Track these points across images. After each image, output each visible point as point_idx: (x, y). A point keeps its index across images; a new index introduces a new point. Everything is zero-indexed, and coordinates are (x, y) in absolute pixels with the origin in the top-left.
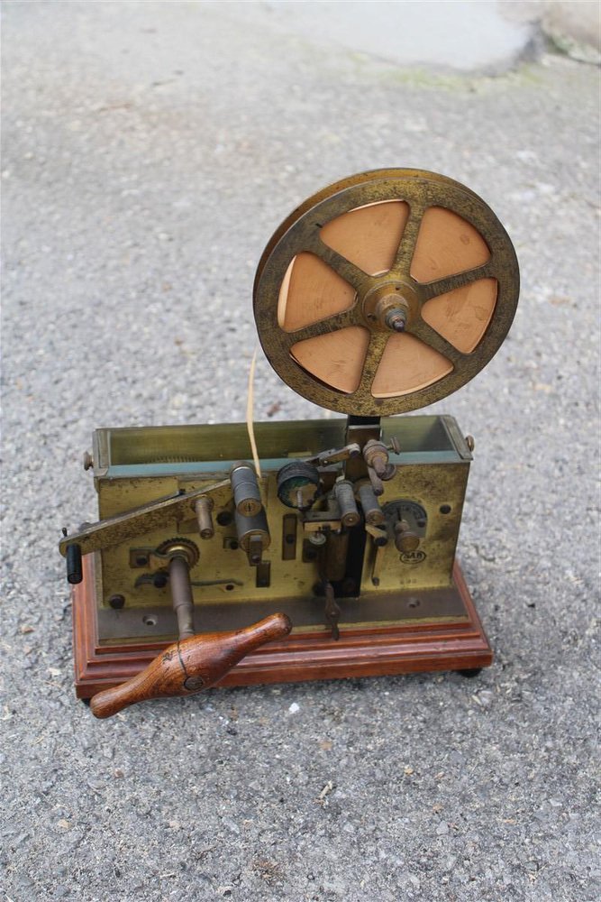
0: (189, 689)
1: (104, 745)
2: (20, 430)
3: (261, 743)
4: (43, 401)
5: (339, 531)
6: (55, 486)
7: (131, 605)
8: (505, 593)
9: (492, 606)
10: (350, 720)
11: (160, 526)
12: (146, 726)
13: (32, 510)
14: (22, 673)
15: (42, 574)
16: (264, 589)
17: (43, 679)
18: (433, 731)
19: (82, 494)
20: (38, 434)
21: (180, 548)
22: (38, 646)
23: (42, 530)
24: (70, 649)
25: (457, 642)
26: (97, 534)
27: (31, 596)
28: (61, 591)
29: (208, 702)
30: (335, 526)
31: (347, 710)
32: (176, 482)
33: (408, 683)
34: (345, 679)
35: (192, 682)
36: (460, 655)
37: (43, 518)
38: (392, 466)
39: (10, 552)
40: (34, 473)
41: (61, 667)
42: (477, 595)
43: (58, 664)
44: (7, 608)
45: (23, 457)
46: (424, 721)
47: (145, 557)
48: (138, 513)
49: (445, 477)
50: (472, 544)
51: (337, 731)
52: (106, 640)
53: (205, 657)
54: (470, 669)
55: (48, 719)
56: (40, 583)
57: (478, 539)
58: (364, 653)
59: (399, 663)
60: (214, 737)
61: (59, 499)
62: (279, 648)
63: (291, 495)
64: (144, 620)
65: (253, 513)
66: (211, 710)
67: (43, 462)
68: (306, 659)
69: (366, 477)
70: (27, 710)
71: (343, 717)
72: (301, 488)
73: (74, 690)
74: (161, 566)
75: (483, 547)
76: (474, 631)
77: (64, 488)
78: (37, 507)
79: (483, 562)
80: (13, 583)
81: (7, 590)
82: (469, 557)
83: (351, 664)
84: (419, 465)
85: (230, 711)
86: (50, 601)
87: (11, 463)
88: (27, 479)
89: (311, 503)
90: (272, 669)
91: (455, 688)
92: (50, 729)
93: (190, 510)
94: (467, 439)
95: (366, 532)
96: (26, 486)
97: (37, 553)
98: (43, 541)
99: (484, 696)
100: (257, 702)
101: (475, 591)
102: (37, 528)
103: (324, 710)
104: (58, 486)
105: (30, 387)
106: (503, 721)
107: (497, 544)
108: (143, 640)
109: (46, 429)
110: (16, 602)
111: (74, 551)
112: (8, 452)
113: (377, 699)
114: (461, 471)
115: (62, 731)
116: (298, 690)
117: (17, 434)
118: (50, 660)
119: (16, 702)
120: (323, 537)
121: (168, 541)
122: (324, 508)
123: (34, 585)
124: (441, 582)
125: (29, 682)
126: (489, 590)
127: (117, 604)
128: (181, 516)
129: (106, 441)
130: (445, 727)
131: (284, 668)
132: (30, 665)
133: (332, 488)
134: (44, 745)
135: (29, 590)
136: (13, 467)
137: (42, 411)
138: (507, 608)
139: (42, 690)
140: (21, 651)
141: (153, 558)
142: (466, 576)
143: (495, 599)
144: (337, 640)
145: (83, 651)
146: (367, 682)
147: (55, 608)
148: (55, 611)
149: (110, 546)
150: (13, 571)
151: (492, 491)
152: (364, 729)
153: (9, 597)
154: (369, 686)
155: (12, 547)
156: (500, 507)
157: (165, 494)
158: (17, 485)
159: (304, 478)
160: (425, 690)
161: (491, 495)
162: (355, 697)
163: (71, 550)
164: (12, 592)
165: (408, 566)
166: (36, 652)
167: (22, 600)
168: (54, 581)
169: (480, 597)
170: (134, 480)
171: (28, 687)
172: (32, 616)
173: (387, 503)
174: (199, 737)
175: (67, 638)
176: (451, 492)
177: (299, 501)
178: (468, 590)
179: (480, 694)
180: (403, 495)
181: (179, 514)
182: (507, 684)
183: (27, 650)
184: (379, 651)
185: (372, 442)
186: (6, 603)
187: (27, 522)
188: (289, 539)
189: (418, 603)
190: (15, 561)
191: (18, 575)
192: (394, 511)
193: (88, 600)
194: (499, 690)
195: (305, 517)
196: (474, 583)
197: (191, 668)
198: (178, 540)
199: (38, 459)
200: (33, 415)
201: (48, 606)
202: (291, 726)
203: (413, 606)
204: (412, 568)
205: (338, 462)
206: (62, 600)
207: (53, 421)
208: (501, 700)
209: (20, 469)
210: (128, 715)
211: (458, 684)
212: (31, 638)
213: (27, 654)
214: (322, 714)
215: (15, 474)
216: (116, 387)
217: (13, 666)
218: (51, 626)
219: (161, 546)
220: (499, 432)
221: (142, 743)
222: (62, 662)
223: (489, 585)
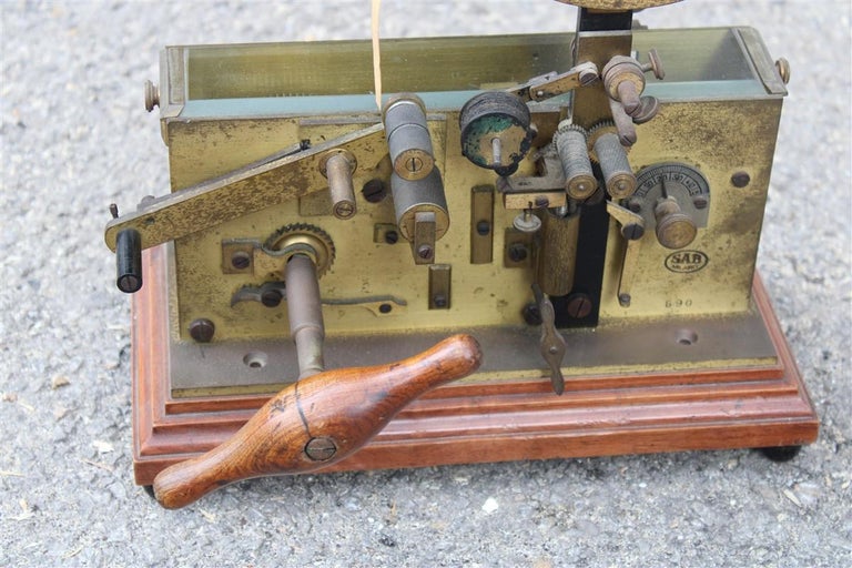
0: (313, 459)
1: (181, 560)
2: (55, 80)
3: (435, 559)
4: (93, 36)
5: (563, 211)
6: (111, 164)
7: (226, 337)
8: (839, 332)
9: (819, 353)
10: (582, 525)
11: (270, 200)
12: (249, 531)
13: (73, 200)
14: (50, 449)
15: (87, 297)
16: (442, 312)
17: (83, 457)
18: (719, 545)
19: (154, 178)
20: (85, 85)
21: (304, 240)
22: (77, 406)
23: (88, 230)
24: (128, 412)
25: (759, 400)
26: (167, 214)
27: (68, 330)
28: (117, 323)
29: (350, 494)
30: (556, 200)
31: (578, 510)
32: (294, 128)
33: (677, 470)
34: (574, 461)
35: (317, 447)
36: (764, 422)
37: (90, 213)
38: (651, 99)
39: (36, 263)
40: (76, 145)
41: (113, 439)
42: (793, 335)
43: (107, 435)
44: (29, 349)
45: (60, 120)
46: (705, 530)
47: (247, 255)
48: (233, 179)
49: (741, 123)
50: (786, 257)
51: (560, 542)
52: (183, 390)
53: (340, 407)
54: (780, 447)
55: (89, 519)
56: (83, 310)
57: (796, 248)
58: (607, 416)
59: (662, 434)
60: (358, 550)
61: (117, 182)
62: (466, 406)
63: (482, 146)
64: (246, 359)
65: (420, 174)
66: (355, 507)
67: (91, 128)
68: (510, 426)
69: (609, 120)
70: (57, 505)
71: (569, 522)
72: (498, 135)
73: (132, 475)
74: (272, 270)
75: (805, 261)
76: (788, 384)
77: (125, 168)
78: (80, 197)
79: (804, 285)
80: (39, 310)
81: (29, 322)
82: (781, 277)
83: (583, 434)
84: (697, 103)
85: (386, 509)
86: (98, 339)
87: (40, 130)
88: (65, 154)
89: (517, 159)
90: (453, 440)
91: (756, 477)
92: (93, 534)
93: (319, 174)
94: (778, 63)
95: (609, 215)
96: (64, 164)
97: (78, 266)
98: (88, 247)
99: (805, 491)
100: (430, 495)
101: (790, 329)
102: (80, 227)
103: (539, 509)
104: (116, 164)
105: (73, 15)
106: (837, 531)
107: (827, 258)
108: (244, 390)
109: (98, 79)
110: (42, 340)
111: (129, 240)
112: (36, 112)
113: (626, 494)
114: (767, 114)
115: (113, 537)
116: (495, 477)
117: (51, 86)
118: (96, 427)
119: (40, 493)
120: (536, 219)
121: (284, 229)
122: (539, 170)
123: (73, 314)
124: (733, 304)
125: (60, 462)
126: (814, 327)
127: (203, 335)
128: (303, 185)
129: (182, 63)
130: (739, 539)
131: (474, 439)
132: (64, 436)
133: (551, 140)
134: (82, 559)
135: (64, 322)
136: (44, 135)
137: (92, 51)
138: (842, 355)
139: (81, 474)
140: (49, 414)
141: (258, 255)
142: (776, 305)
143: (824, 340)
144: (560, 393)
145: (147, 410)
146: (611, 467)
147: (106, 349)
148: (106, 353)
149: (188, 236)
150: (40, 292)
151: (821, 175)
152: (604, 540)
153: (32, 332)
154: (612, 473)
155: (39, 254)
156: (834, 199)
157: (277, 149)
158: (50, 162)
159: (505, 116)
160: (706, 480)
161: (818, 181)
162: (591, 490)
163: (123, 239)
164: (38, 325)
165: (678, 277)
166: (73, 417)
167: (54, 336)
168: (105, 308)
169: (798, 338)
170: (225, 125)
171: (59, 471)
172: (69, 362)
173: (644, 167)
174: (334, 549)
175: (124, 395)
176: (750, 150)
177: (495, 154)
178: (779, 326)
179: (797, 488)
180: (671, 155)
181: (299, 180)
182: (843, 474)
183: (59, 411)
184: (628, 413)
185: (617, 59)
186: (27, 341)
187: (65, 218)
188: (482, 228)
189: (695, 338)
190: (42, 277)
191: (47, 299)
192: (655, 180)
193: (156, 331)
194: (829, 483)
195: (507, 184)
196: (788, 316)
197: (316, 424)
198: (298, 226)
199: (85, 124)
200: (77, 58)
201: (94, 346)
202: (485, 533)
203: (687, 342)
204: (684, 281)
205: (561, 92)
206: (118, 338)
207: (110, 66)
208: (833, 498)
209: (55, 139)
210: (220, 513)
211: (761, 472)
212: (66, 395)
213: (60, 419)
214: (536, 515)
215: (47, 146)
216: (212, 14)
217: (37, 438)
218: (99, 376)
219: (273, 237)
220: (832, 84)
221: (242, 558)
222: (115, 429)
223: (815, 320)
